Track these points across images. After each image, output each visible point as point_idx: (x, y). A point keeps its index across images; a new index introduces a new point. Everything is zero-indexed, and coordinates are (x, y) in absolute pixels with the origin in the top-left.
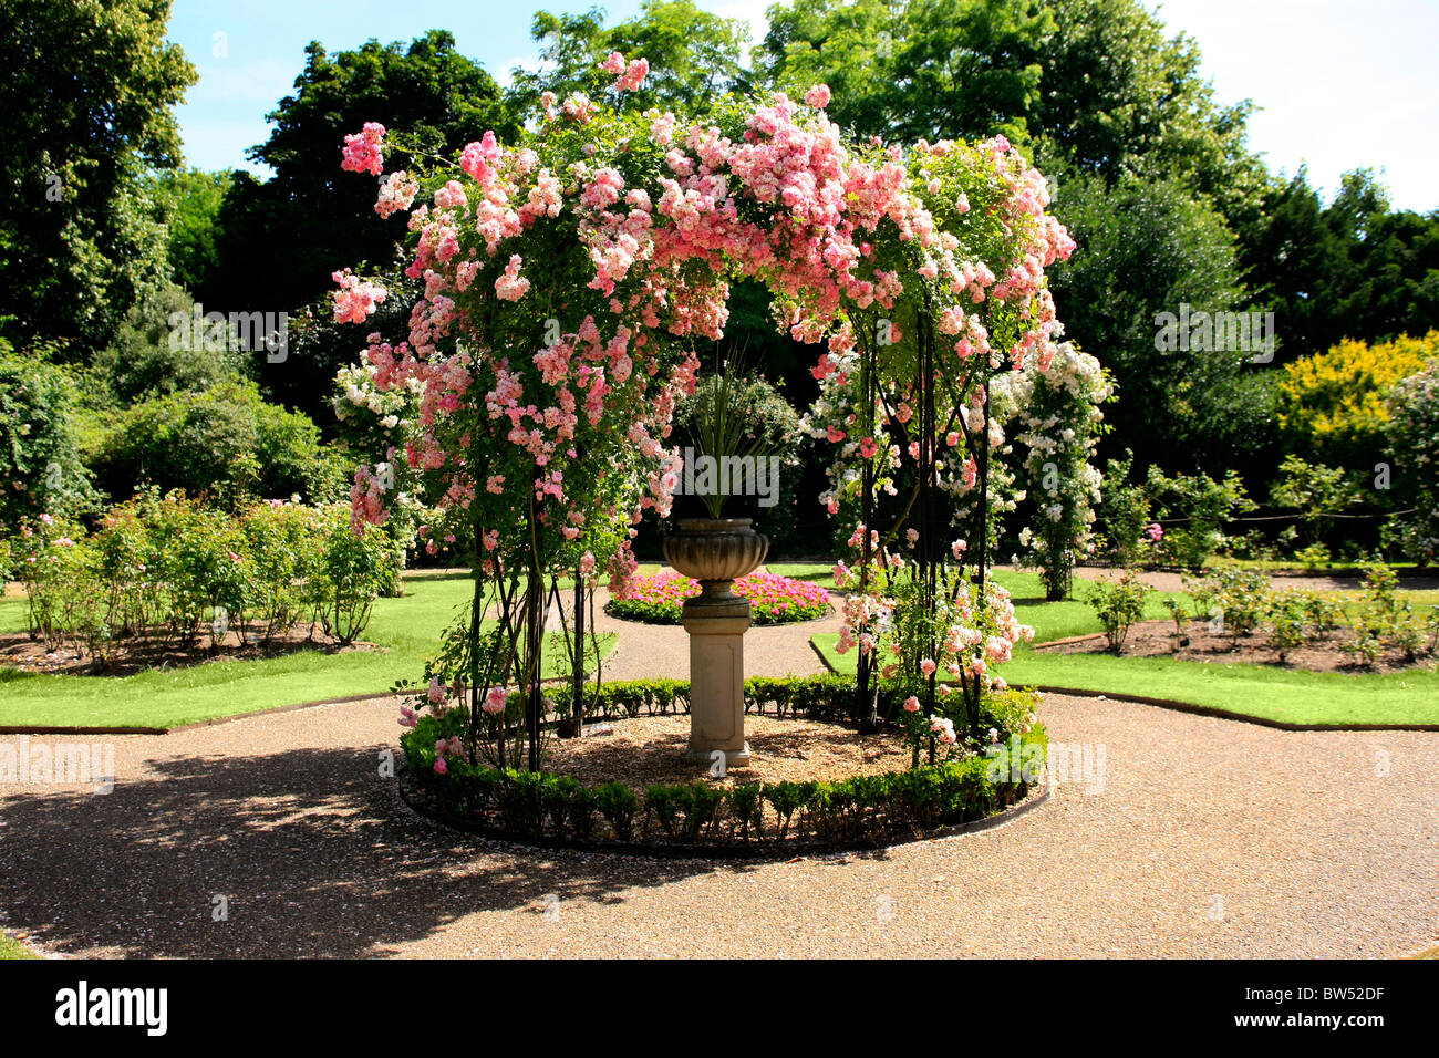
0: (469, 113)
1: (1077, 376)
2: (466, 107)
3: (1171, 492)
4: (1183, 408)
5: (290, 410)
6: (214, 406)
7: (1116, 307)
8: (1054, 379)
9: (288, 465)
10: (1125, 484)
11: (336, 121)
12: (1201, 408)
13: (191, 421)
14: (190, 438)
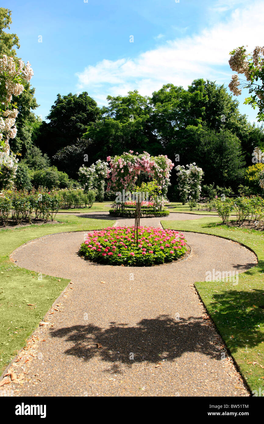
0: (91, 110)
1: (197, 171)
2: (90, 108)
3: (220, 190)
4: (226, 175)
5: (63, 173)
6: (50, 172)
7: (214, 156)
8: (194, 172)
9: (64, 182)
10: (213, 189)
11: (64, 112)
12: (229, 175)
13: (47, 174)
14: (47, 177)
